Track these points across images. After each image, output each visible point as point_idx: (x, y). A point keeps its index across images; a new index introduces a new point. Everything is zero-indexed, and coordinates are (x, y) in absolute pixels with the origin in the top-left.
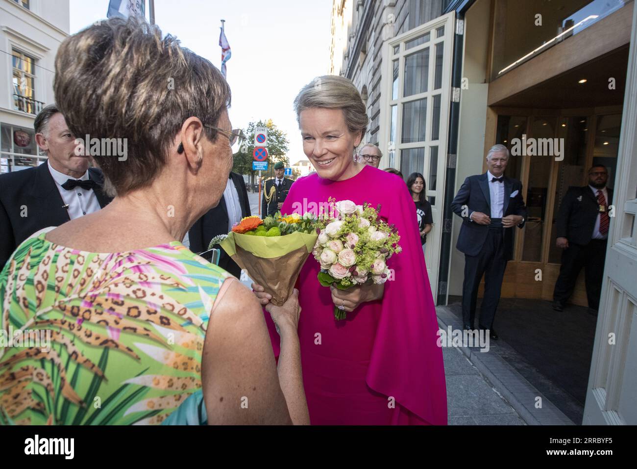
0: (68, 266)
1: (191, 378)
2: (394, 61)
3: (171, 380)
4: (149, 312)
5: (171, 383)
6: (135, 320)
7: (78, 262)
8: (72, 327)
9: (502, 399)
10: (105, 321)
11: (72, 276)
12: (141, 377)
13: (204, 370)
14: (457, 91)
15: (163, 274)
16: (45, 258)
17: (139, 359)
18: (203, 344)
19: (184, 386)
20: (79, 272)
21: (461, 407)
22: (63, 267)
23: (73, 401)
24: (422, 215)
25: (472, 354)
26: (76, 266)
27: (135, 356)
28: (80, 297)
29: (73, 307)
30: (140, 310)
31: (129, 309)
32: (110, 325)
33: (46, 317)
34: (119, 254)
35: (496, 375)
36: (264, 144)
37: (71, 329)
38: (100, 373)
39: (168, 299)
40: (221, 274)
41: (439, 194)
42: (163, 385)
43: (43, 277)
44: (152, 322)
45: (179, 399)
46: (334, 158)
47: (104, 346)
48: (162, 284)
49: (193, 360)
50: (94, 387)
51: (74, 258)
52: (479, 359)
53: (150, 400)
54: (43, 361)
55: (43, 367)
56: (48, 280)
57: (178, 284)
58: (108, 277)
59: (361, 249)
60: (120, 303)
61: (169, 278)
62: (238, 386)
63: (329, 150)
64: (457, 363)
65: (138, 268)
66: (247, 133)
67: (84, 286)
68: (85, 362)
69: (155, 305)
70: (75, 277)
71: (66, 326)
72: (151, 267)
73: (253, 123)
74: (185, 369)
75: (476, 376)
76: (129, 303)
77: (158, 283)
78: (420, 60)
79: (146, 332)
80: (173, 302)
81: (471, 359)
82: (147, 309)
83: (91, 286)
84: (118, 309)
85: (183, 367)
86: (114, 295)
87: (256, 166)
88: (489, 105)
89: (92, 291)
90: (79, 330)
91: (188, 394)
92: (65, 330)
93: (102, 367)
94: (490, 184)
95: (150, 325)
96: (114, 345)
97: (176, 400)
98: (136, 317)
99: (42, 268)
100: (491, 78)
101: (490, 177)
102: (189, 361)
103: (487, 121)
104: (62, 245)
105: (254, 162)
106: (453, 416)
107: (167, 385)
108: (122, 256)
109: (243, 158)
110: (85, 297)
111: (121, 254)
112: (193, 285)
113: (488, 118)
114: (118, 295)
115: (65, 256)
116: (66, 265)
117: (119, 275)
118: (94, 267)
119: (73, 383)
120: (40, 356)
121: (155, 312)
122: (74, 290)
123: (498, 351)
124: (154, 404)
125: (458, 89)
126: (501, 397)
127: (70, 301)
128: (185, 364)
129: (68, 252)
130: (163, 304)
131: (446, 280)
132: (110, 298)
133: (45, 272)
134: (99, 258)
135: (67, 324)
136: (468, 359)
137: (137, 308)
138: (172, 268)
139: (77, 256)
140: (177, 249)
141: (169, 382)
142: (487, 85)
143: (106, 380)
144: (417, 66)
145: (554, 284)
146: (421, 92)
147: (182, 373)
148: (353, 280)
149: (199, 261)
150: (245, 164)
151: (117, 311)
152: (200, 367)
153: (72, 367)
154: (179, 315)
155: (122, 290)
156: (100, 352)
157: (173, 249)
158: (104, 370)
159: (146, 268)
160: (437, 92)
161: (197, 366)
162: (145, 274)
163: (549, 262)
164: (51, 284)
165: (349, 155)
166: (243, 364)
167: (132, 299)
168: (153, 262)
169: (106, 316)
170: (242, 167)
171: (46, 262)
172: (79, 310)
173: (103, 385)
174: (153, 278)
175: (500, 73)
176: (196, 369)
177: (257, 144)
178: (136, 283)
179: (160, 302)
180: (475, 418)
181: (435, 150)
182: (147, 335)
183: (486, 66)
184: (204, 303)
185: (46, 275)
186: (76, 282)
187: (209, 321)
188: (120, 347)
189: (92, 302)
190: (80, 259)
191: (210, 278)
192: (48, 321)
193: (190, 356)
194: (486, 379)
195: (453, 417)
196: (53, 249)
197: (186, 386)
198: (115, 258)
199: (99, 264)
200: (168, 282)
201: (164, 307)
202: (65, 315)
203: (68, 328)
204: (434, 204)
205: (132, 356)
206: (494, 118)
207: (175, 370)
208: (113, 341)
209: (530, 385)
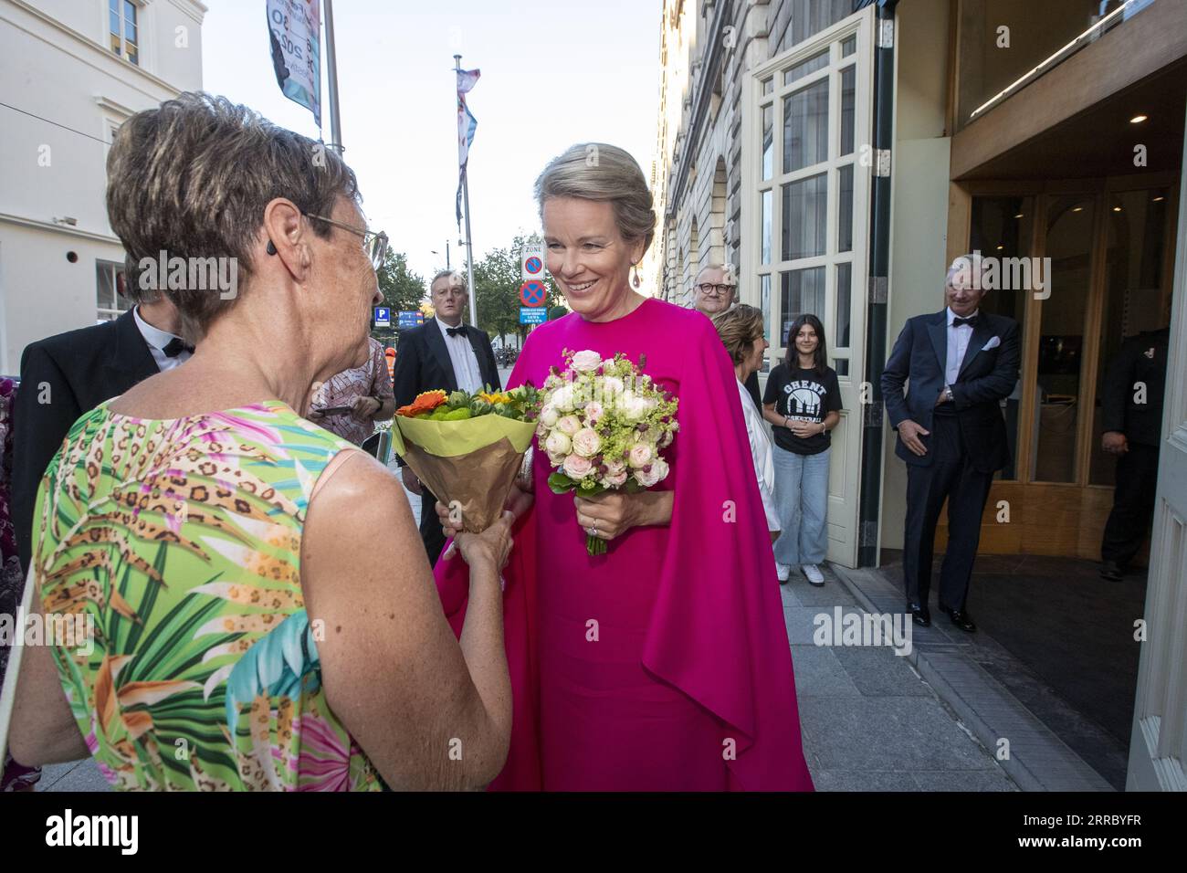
0: (127, 441)
1: (286, 592)
2: (764, 107)
3: (256, 592)
4: (220, 494)
5: (256, 596)
6: (200, 505)
7: (138, 435)
8: (127, 520)
9: (974, 742)
10: (161, 506)
11: (130, 454)
12: (211, 585)
13: (304, 579)
14: (886, 156)
15: (245, 443)
16: (100, 432)
17: (209, 559)
18: (299, 540)
19: (276, 603)
20: (138, 448)
21: (891, 755)
22: (119, 443)
23: (123, 613)
24: (820, 393)
25: (920, 659)
26: (136, 440)
27: (202, 554)
28: (138, 481)
29: (129, 494)
30: (207, 491)
31: (194, 489)
32: (168, 511)
33: (101, 511)
34: (188, 419)
35: (963, 696)
36: (540, 276)
37: (125, 523)
38: (157, 577)
39: (246, 476)
40: (334, 444)
41: (856, 353)
42: (245, 598)
43: (96, 458)
44: (225, 507)
45: (270, 622)
46: (596, 281)
47: (161, 540)
48: (242, 457)
49: (288, 565)
50: (150, 596)
51: (133, 429)
52: (933, 668)
53: (228, 618)
54: (96, 569)
55: (97, 578)
56: (103, 460)
57: (264, 457)
58: (172, 450)
59: (608, 428)
60: (182, 481)
61: (254, 449)
62: (366, 611)
63: (586, 267)
64: (891, 674)
65: (211, 436)
66: (511, 257)
67: (144, 465)
68: (136, 561)
69: (228, 484)
70: (133, 454)
71: (120, 520)
72: (229, 434)
73: (521, 239)
74: (277, 577)
75: (926, 699)
76: (193, 482)
77: (235, 456)
78: (814, 103)
79: (217, 522)
80: (254, 480)
81: (919, 666)
82: (217, 489)
83: (151, 464)
84: (179, 490)
85: (273, 574)
86: (174, 471)
87: (526, 317)
88: (952, 178)
89: (152, 471)
90: (134, 523)
91: (284, 615)
92: (119, 525)
93: (159, 567)
94: (950, 330)
95: (223, 511)
96: (174, 539)
97: (265, 622)
98: (202, 500)
99: (95, 445)
100: (956, 127)
101: (951, 317)
102: (282, 567)
103: (950, 209)
104: (120, 414)
105: (523, 310)
106: (874, 769)
107: (249, 598)
108: (191, 422)
109: (505, 303)
110: (144, 479)
111: (191, 419)
112: (287, 458)
113: (952, 204)
114: (179, 472)
115: (123, 428)
116: (124, 440)
117: (184, 445)
118: (157, 438)
119: (123, 590)
120: (93, 564)
121: (229, 494)
122: (132, 470)
123: (974, 653)
124: (234, 624)
125: (888, 152)
126: (974, 739)
127: (127, 486)
128: (274, 570)
129: (127, 422)
130: (240, 483)
131: (874, 518)
132: (168, 476)
133: (99, 450)
134: (163, 427)
135: (121, 516)
136: (912, 668)
137: (203, 488)
138: (261, 435)
139: (137, 426)
140: (273, 411)
141: (252, 595)
142: (948, 140)
143: (166, 586)
144: (808, 115)
145: (1102, 527)
146: (817, 163)
147: (274, 584)
148: (603, 482)
149: (304, 427)
150: (508, 314)
151: (177, 493)
152: (298, 574)
153: (123, 569)
154: (263, 498)
155: (185, 465)
156: (156, 547)
157: (267, 411)
158: (161, 572)
159: (222, 436)
160: (847, 160)
161: (294, 574)
162: (219, 443)
163: (1090, 483)
164: (106, 466)
165: (620, 277)
166: (370, 577)
167: (198, 476)
168: (233, 427)
169: (163, 500)
170: (503, 320)
171: (100, 438)
172: (136, 497)
173: (161, 593)
174: (230, 449)
175: (973, 114)
176: (293, 577)
177: (527, 276)
178: (205, 455)
179: (235, 480)
180: (916, 774)
181: (845, 271)
182: (219, 525)
183: (946, 104)
184: (301, 482)
185: (100, 455)
186: (134, 461)
187: (308, 509)
188: (182, 542)
189: (151, 485)
190: (141, 430)
191: (315, 449)
192: (104, 516)
193: (284, 559)
194: (945, 704)
195: (872, 771)
196: (110, 420)
197: (280, 603)
198: (183, 424)
199: (163, 435)
200: (250, 454)
201: (241, 487)
202: (119, 505)
203: (122, 522)
204: (845, 372)
205: (198, 555)
206: (964, 204)
207: (261, 578)
208: (172, 534)
209: (1032, 718)
